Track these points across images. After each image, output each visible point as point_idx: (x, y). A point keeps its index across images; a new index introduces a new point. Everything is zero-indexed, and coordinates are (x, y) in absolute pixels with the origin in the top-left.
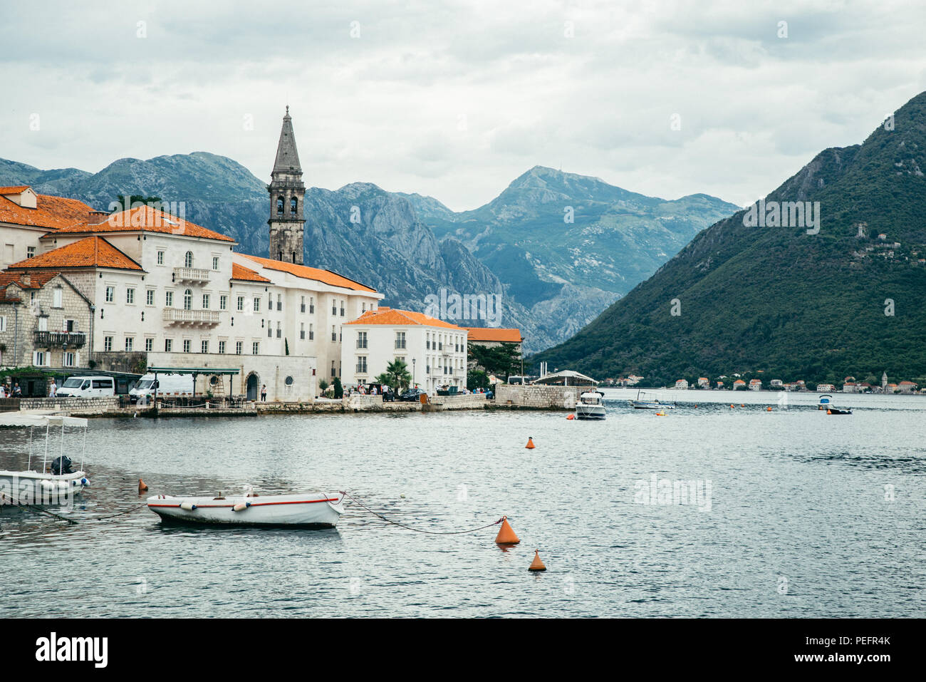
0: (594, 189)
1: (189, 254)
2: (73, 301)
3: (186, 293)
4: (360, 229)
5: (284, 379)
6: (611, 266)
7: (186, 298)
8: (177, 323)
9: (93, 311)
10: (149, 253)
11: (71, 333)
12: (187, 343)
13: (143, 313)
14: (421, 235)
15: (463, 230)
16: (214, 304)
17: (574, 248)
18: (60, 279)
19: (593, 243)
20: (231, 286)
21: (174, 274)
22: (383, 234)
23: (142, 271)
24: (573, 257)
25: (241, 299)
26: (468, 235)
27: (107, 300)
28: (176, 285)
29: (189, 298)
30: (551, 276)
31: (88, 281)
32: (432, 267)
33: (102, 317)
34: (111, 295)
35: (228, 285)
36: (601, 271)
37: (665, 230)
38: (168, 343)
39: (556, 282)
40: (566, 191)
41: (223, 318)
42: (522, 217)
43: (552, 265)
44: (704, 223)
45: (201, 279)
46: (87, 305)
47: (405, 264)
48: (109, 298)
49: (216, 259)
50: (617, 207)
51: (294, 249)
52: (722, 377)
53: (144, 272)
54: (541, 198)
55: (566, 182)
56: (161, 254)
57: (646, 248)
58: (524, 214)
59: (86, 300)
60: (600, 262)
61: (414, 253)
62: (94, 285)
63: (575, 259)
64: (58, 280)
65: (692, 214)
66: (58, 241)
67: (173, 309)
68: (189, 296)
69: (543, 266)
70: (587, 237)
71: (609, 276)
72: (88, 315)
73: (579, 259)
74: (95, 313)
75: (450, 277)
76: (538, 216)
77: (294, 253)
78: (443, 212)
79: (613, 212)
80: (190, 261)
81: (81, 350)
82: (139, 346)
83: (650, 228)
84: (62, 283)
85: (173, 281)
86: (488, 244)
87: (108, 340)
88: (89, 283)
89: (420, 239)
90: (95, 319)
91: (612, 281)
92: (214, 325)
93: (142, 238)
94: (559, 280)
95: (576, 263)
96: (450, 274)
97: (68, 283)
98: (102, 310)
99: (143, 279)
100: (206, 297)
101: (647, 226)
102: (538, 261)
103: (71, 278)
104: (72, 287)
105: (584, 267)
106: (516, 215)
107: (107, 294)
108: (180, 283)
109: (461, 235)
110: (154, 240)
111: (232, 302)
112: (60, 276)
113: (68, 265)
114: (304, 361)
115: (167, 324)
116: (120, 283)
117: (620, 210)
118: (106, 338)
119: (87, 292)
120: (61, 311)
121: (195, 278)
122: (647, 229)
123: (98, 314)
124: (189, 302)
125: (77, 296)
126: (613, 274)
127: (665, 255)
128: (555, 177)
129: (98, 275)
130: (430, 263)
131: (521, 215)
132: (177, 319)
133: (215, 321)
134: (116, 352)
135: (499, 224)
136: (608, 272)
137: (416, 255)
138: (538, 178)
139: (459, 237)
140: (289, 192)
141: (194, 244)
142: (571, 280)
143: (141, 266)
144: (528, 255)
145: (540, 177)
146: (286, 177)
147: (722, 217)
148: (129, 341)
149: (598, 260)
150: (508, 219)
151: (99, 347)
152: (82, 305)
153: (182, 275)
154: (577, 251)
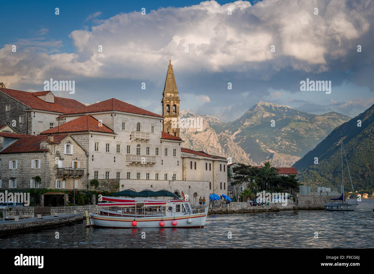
0: (286, 111)
1: (139, 125)
2: (77, 151)
3: (137, 146)
4: (183, 131)
5: (192, 194)
6: (295, 144)
7: (137, 149)
8: (133, 163)
9: (88, 156)
10: (118, 123)
11: (76, 169)
12: (138, 174)
13: (115, 158)
14: (210, 133)
15: (229, 130)
16: (152, 153)
17: (278, 137)
18: (70, 138)
19: (286, 135)
20: (161, 142)
21: (131, 136)
22: (193, 133)
23: (114, 133)
24: (277, 141)
25: (166, 149)
26: (231, 132)
27: (95, 150)
28: (132, 141)
29: (139, 149)
30: (268, 149)
31: (85, 139)
32: (215, 147)
33: (93, 160)
34: (98, 147)
35: (160, 142)
36: (290, 147)
37: (318, 128)
38: (129, 174)
39: (271, 152)
40: (274, 112)
41: (158, 160)
42: (254, 124)
43: (269, 145)
44: (335, 125)
45: (145, 138)
46: (84, 153)
47: (203, 146)
48: (96, 149)
49: (153, 127)
50: (296, 119)
51: (175, 130)
52: (350, 193)
53: (115, 134)
54: (263, 116)
55: (273, 108)
56: (123, 124)
57: (310, 136)
58: (255, 122)
59: (84, 150)
60: (290, 143)
61: (207, 141)
62: (88, 141)
63: (279, 141)
64: (69, 139)
65: (330, 121)
66: (66, 118)
67: (131, 155)
68: (139, 148)
69: (264, 146)
70: (283, 132)
71: (294, 149)
72: (86, 159)
73: (280, 142)
74: (89, 157)
75: (223, 151)
76: (261, 123)
77: (175, 132)
78: (219, 123)
79: (295, 121)
80: (139, 128)
81: (82, 179)
82: (113, 176)
83: (311, 128)
84: (71, 140)
85: (131, 139)
86: (239, 136)
87: (96, 173)
88: (85, 140)
89: (209, 135)
90: (89, 161)
91: (295, 151)
92: (153, 164)
93: (113, 115)
94: (271, 151)
95: (279, 144)
96: (223, 150)
97: (74, 140)
98: (93, 156)
99: (114, 138)
100: (148, 148)
101: (310, 127)
102: (262, 143)
103: (75, 137)
104: (76, 142)
105: (282, 145)
106: (252, 123)
107: (95, 146)
108: (134, 140)
109: (227, 133)
110: (120, 116)
111: (162, 151)
112: (70, 136)
113: (73, 130)
114: (203, 184)
115: (128, 164)
116: (103, 140)
117: (298, 119)
118: (95, 172)
119: (84, 145)
120: (71, 156)
121: (143, 138)
122: (310, 128)
123: (90, 158)
124: (139, 151)
125: (79, 147)
126: (296, 148)
127: (318, 139)
128: (269, 106)
129: (90, 136)
130: (214, 145)
131: (254, 123)
132: (134, 161)
133: (154, 162)
134: (101, 180)
135: (244, 128)
136: (293, 147)
137: (208, 142)
138: (261, 107)
139: (226, 133)
140: (172, 102)
141: (142, 118)
142: (277, 151)
143: (113, 131)
144: (257, 141)
145: (262, 106)
146: (171, 95)
147: (343, 122)
148: (107, 173)
149: (288, 142)
150: (248, 125)
151: (91, 177)
152: (82, 153)
153: (136, 136)
154: (279, 138)
